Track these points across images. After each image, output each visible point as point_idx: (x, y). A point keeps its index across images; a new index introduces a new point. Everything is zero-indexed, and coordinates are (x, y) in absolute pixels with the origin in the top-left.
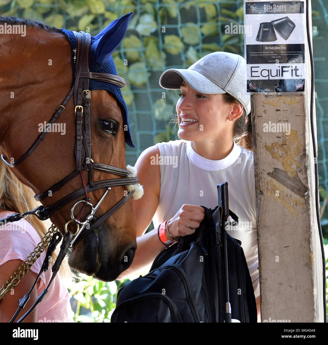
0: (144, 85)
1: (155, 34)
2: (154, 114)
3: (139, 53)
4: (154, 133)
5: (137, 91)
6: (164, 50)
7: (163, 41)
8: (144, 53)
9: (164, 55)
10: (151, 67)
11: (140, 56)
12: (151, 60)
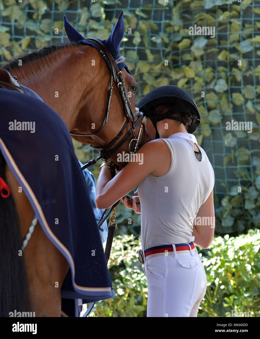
0: (218, 124)
1: (226, 92)
2: (224, 143)
3: (216, 103)
4: (224, 155)
5: (214, 128)
6: (232, 102)
7: (232, 97)
8: (219, 103)
9: (231, 106)
10: (223, 113)
11: (216, 106)
12: (223, 109)
